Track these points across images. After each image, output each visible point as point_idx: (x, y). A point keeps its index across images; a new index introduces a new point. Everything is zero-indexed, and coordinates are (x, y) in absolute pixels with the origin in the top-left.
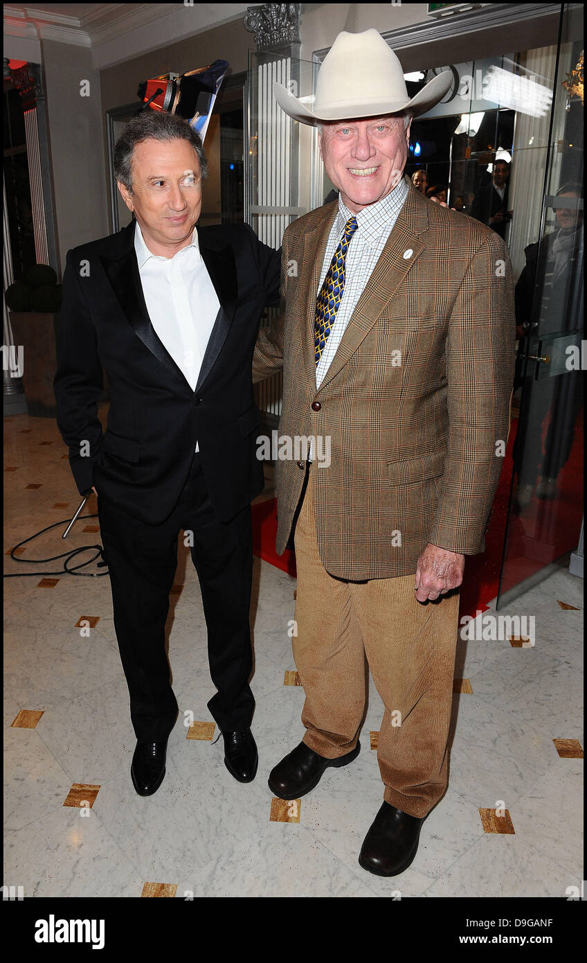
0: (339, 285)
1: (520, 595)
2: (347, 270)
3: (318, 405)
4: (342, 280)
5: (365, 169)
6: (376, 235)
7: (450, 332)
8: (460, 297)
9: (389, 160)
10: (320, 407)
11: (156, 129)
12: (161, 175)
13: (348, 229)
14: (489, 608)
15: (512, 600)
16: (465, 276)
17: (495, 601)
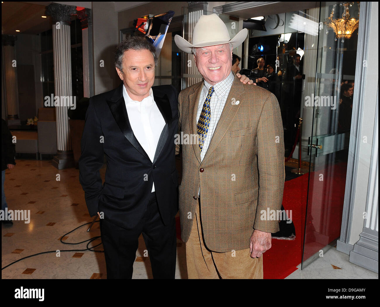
0: (208, 116)
1: (313, 261)
2: (211, 109)
3: (202, 169)
4: (209, 113)
5: (215, 67)
6: (222, 94)
7: (258, 135)
8: (261, 120)
9: (225, 64)
10: (203, 170)
11: (134, 45)
12: (136, 65)
13: (210, 92)
14: (298, 268)
15: (309, 264)
16: (262, 111)
17: (300, 265)
